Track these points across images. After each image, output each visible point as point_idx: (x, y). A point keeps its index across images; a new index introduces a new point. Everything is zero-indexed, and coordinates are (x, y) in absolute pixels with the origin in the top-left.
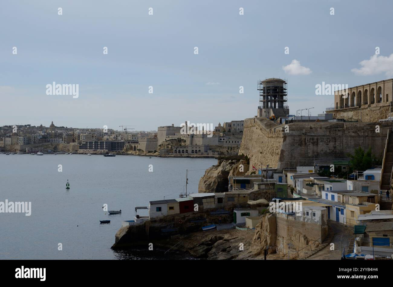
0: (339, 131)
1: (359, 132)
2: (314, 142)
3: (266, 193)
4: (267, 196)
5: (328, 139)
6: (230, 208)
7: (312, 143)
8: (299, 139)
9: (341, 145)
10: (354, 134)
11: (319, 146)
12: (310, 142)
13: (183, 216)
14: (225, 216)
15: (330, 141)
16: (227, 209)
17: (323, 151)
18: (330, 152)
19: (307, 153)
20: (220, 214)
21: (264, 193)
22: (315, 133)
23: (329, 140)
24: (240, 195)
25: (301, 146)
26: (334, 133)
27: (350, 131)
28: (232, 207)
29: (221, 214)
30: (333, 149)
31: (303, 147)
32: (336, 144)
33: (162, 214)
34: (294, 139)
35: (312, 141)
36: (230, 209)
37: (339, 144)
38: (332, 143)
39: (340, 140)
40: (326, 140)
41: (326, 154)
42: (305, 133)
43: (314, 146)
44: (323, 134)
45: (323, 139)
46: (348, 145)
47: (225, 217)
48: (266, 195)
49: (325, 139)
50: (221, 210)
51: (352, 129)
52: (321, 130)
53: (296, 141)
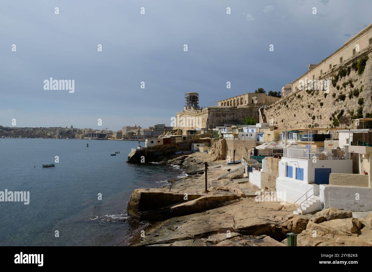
2: (223, 115)
3: (208, 135)
9: (237, 116)
11: (226, 117)
13: (165, 146)
16: (188, 143)
17: (228, 119)
18: (231, 120)
19: (220, 120)
22: (224, 110)
23: (231, 114)
26: (233, 111)
27: (240, 110)
28: (191, 142)
31: (218, 117)
32: (234, 116)
33: (154, 145)
42: (219, 110)
45: (228, 113)
46: (240, 116)
50: (185, 143)
52: (227, 109)
53: (215, 114)
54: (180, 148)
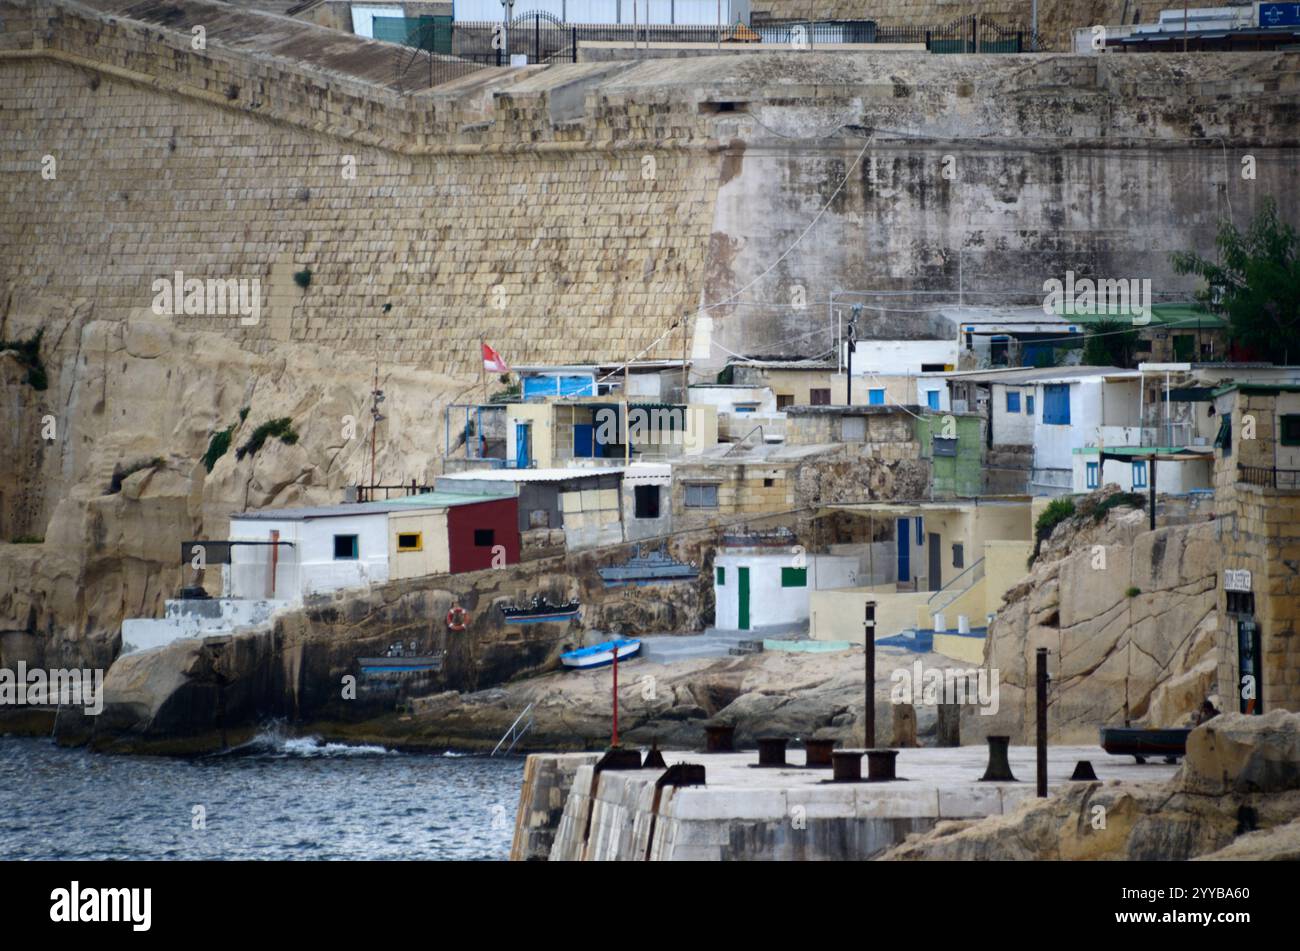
0: (1079, 108)
1: (1201, 119)
2: (922, 185)
3: (877, 462)
4: (882, 480)
5: (1013, 161)
6: (698, 547)
7: (911, 188)
8: (824, 160)
9: (1096, 201)
10: (1170, 129)
11: (955, 207)
12: (894, 186)
13: (465, 589)
14: (675, 592)
15: (1022, 178)
16: (682, 554)
17: (980, 241)
18: (1027, 249)
19: (884, 257)
20: (647, 579)
21: (868, 462)
22: (929, 120)
23: (1016, 171)
24: (749, 475)
25: (842, 211)
26: (1049, 123)
27: (1146, 111)
28: (706, 543)
29: (654, 579)
30: (1044, 226)
31: (853, 217)
32: (1065, 194)
33: (362, 573)
34: (793, 166)
35: (913, 174)
36: (699, 550)
37: (1081, 196)
38: (1036, 187)
39: (1084, 172)
40: (1000, 168)
41: (1000, 261)
42: (865, 119)
43: (923, 207)
44: (978, 134)
45: (981, 160)
46: (1136, 205)
47: (672, 597)
48: (878, 471)
49: (991, 164)
50: (654, 556)
51: (1162, 100)
52: (967, 100)
53: (804, 178)
54: (611, 601)
